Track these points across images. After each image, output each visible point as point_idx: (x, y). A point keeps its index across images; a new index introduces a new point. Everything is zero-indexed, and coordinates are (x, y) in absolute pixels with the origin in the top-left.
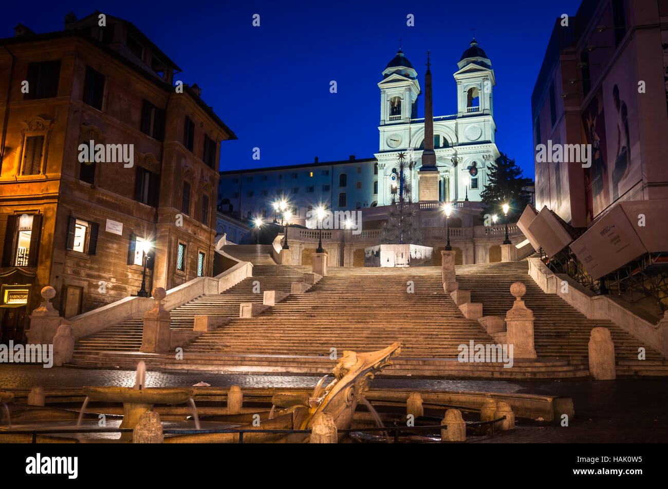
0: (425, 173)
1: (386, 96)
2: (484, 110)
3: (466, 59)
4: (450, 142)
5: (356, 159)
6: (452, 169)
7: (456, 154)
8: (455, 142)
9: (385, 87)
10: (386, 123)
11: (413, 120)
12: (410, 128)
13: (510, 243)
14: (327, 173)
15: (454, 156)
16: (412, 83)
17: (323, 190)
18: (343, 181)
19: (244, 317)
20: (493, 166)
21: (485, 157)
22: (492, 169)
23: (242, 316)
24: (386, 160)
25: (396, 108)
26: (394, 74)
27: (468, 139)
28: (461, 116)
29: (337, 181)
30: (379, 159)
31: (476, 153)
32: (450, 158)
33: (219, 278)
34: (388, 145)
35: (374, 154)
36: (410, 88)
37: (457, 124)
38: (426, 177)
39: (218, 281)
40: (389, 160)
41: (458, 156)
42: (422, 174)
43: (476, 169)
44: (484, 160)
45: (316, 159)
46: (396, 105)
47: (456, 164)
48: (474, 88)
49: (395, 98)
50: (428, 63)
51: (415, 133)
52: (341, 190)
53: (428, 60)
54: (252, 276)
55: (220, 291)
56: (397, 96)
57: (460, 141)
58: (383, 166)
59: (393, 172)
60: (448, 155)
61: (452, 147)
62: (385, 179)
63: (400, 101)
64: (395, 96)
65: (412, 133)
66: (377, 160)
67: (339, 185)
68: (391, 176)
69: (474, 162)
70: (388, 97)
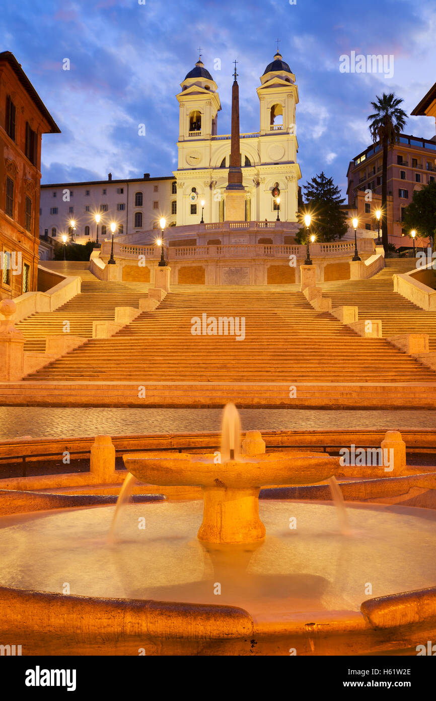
0: (232, 192)
1: (185, 109)
2: (288, 128)
3: (270, 72)
4: (252, 161)
5: (150, 177)
6: (254, 190)
7: (258, 175)
8: (258, 161)
9: (184, 100)
10: (186, 139)
11: (213, 136)
12: (211, 145)
13: (359, 259)
14: (122, 191)
15: (256, 177)
16: (213, 96)
17: (118, 209)
18: (139, 201)
19: (98, 337)
20: (309, 184)
21: (288, 177)
22: (309, 188)
23: (96, 336)
24: (185, 178)
25: (195, 123)
26: (194, 86)
27: (272, 159)
28: (264, 134)
29: (133, 199)
30: (177, 177)
31: (279, 173)
32: (252, 178)
33: (51, 294)
34: (187, 162)
35: (173, 172)
36: (210, 103)
37: (259, 142)
38: (232, 196)
39: (50, 297)
40: (189, 178)
41: (261, 176)
42: (229, 192)
43: (279, 190)
44: (286, 181)
45: (110, 176)
46: (195, 120)
47: (258, 184)
48: (277, 105)
49: (194, 112)
50: (235, 73)
51: (216, 151)
52: (138, 209)
53: (235, 70)
54: (80, 293)
55: (53, 309)
56: (197, 110)
57: (263, 161)
58: (182, 185)
59: (193, 191)
60: (250, 175)
61: (254, 166)
62: (184, 199)
63: (200, 117)
64: (195, 110)
65: (213, 151)
66: (176, 179)
67: (134, 204)
68: (191, 196)
69: (277, 183)
70: (187, 110)
